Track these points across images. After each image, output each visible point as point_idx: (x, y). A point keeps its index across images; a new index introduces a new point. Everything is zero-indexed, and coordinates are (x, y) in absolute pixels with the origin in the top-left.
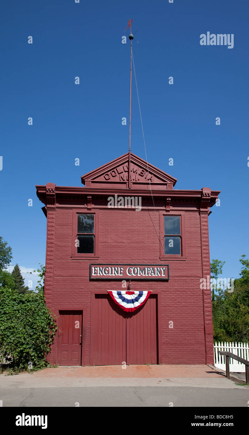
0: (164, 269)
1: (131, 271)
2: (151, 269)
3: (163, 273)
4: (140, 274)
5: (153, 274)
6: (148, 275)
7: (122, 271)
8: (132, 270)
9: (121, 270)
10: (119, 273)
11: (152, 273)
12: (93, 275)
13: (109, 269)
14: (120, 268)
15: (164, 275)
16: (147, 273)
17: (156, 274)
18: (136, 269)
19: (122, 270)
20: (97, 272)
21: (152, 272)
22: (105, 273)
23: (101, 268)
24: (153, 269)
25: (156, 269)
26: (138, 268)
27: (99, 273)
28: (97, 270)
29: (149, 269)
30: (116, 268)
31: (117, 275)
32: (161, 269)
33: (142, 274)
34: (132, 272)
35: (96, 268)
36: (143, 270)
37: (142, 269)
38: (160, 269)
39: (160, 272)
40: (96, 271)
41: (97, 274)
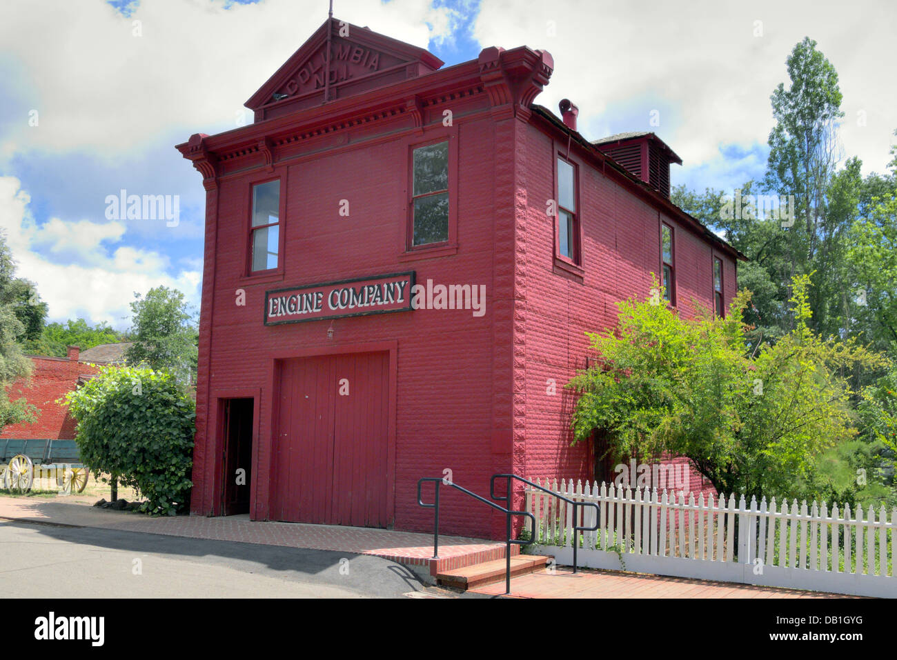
0: (403, 283)
1: (337, 297)
2: (376, 287)
3: (400, 297)
4: (353, 304)
5: (379, 299)
6: (368, 305)
7: (320, 302)
8: (339, 295)
9: (318, 298)
10: (315, 307)
11: (377, 299)
12: (270, 315)
13: (297, 299)
14: (317, 294)
15: (402, 301)
16: (366, 301)
17: (385, 298)
18: (346, 292)
19: (320, 299)
20: (277, 308)
21: (376, 296)
22: (291, 310)
23: (284, 299)
24: (380, 288)
25: (385, 286)
26: (351, 290)
27: (279, 311)
28: (277, 305)
29: (371, 289)
30: (310, 295)
31: (310, 311)
32: (397, 284)
33: (356, 303)
34: (339, 302)
35: (276, 300)
36: (359, 293)
37: (358, 291)
38: (394, 286)
39: (394, 294)
40: (275, 307)
41: (276, 313)
